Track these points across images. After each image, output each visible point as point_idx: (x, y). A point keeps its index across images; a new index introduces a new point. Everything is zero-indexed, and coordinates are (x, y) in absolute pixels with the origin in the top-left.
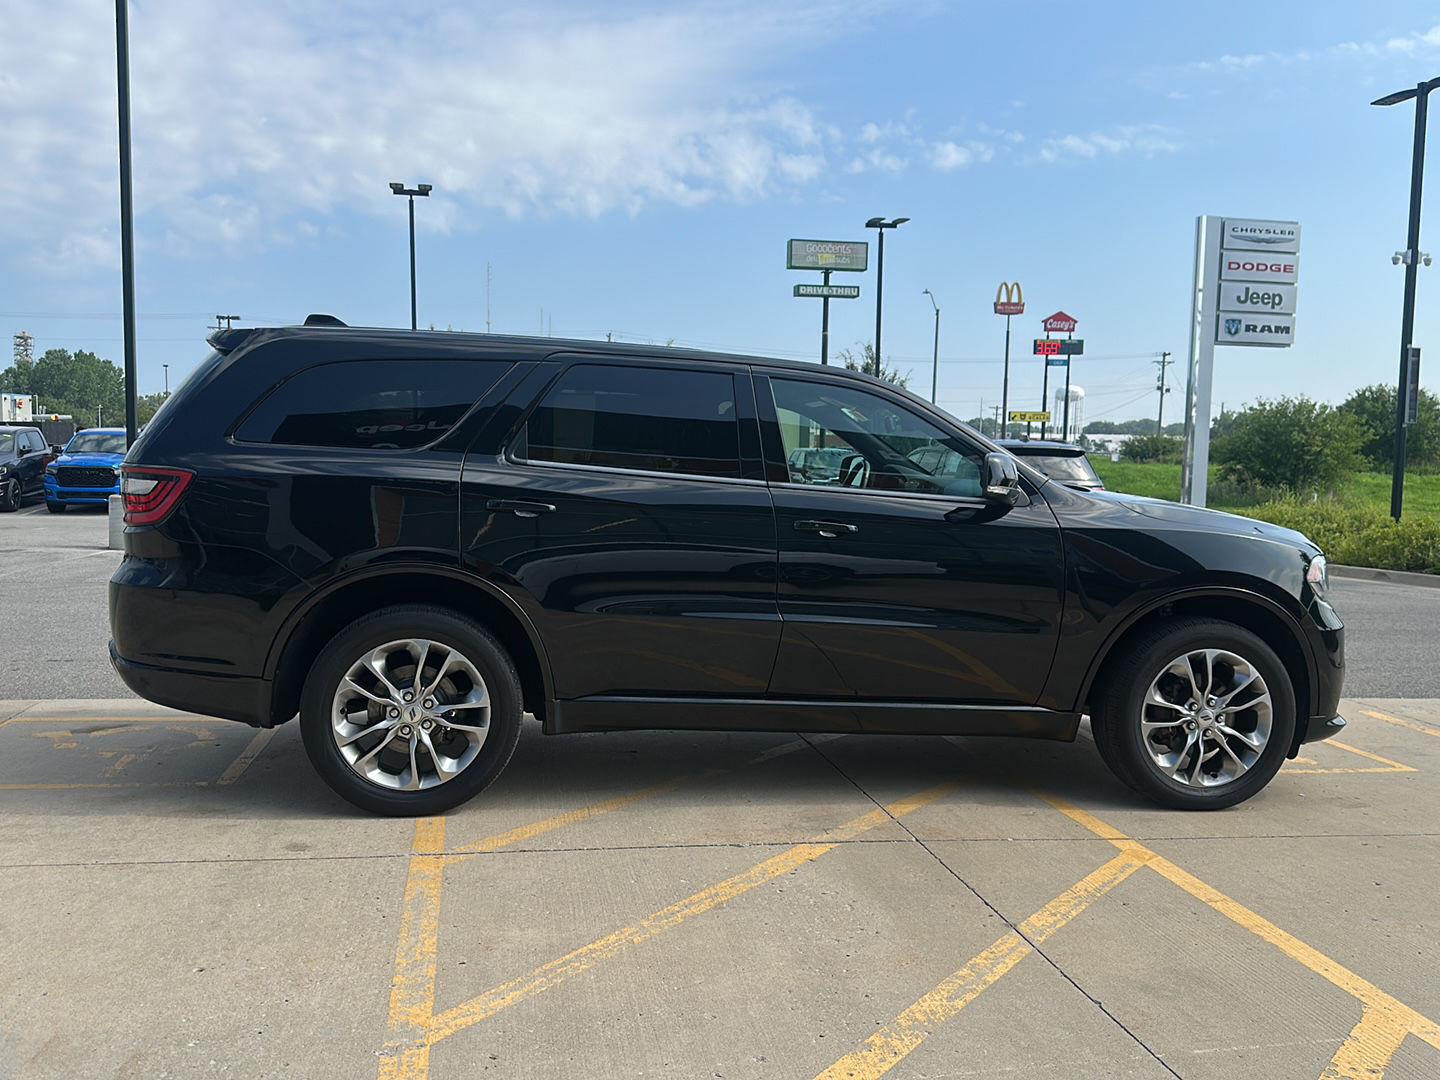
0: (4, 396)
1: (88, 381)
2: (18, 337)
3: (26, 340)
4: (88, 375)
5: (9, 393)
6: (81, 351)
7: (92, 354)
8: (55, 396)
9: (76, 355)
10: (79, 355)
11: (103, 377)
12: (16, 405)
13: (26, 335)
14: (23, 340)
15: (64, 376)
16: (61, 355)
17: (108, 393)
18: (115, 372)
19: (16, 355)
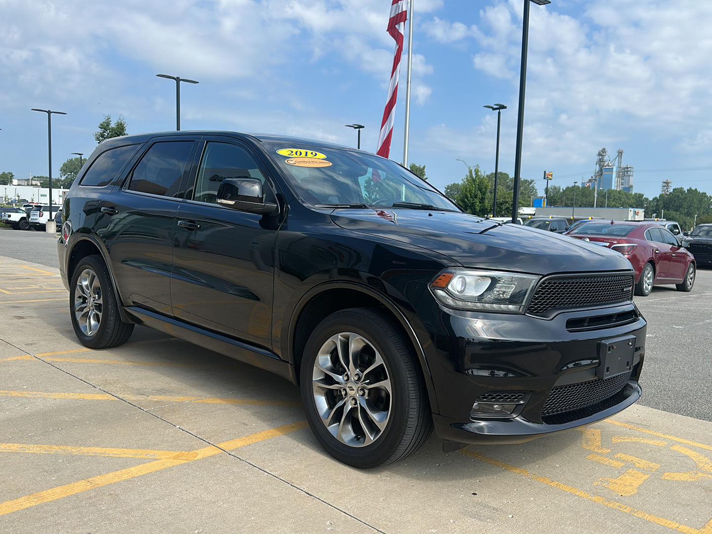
0: (630, 209)
1: (692, 203)
2: (664, 183)
3: (668, 184)
4: (693, 200)
5: (633, 207)
6: (690, 188)
7: (696, 189)
8: (675, 211)
9: (688, 190)
10: (690, 190)
11: (700, 201)
12: (636, 213)
13: (669, 181)
14: (667, 183)
15: (681, 201)
16: (680, 190)
17: (703, 209)
18: (707, 198)
19: (663, 191)
